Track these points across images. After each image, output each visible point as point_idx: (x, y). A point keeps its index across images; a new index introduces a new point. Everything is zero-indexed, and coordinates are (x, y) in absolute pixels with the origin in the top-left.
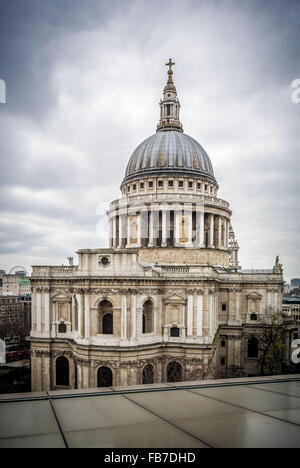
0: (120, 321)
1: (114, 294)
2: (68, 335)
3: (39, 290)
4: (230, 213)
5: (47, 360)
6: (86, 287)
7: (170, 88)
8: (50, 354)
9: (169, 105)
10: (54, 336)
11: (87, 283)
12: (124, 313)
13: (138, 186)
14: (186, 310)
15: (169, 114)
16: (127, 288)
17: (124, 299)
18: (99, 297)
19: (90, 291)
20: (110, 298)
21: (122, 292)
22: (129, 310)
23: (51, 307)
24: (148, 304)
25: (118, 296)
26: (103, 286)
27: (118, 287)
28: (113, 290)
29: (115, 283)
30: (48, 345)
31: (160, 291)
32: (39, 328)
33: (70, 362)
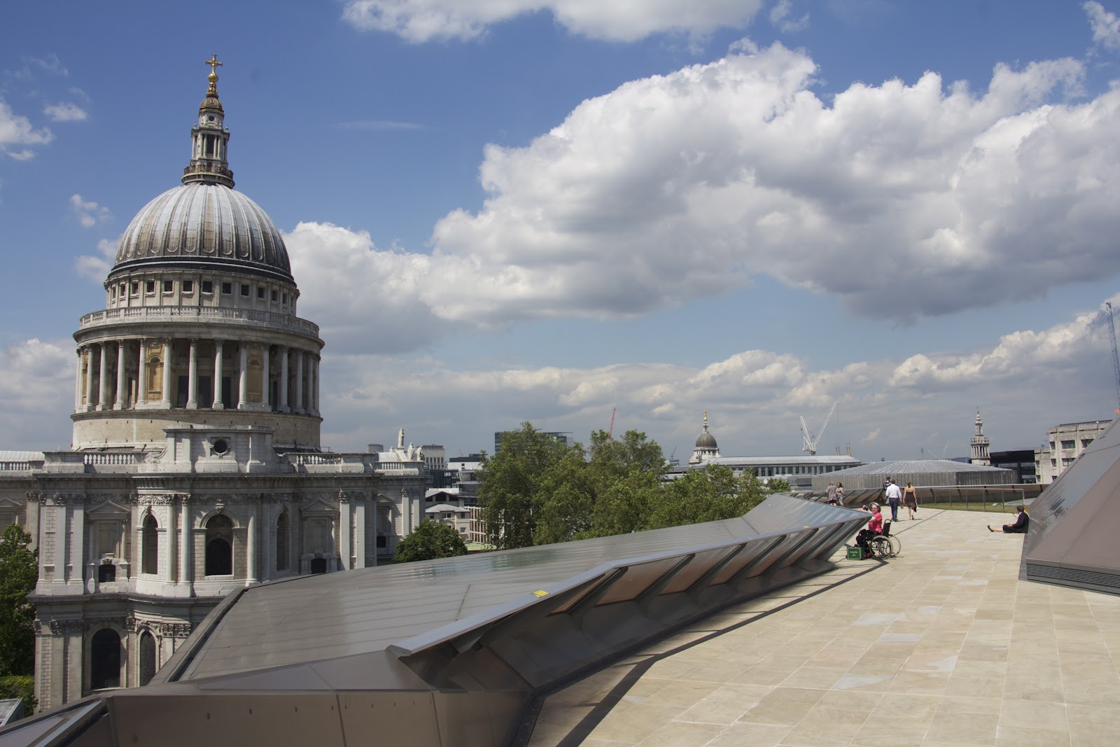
0: (246, 550)
1: (237, 503)
2: (120, 585)
5: (76, 642)
6: (185, 492)
7: (212, 107)
8: (84, 625)
9: (210, 137)
10: (91, 590)
11: (187, 485)
12: (254, 536)
13: (159, 287)
15: (210, 152)
17: (254, 511)
18: (211, 510)
19: (191, 500)
20: (230, 511)
21: (249, 500)
22: (260, 528)
23: (86, 532)
24: (282, 518)
25: (243, 506)
26: (218, 489)
27: (244, 491)
28: (234, 497)
29: (239, 485)
30: (79, 608)
31: (296, 497)
32: (59, 575)
33: (123, 639)
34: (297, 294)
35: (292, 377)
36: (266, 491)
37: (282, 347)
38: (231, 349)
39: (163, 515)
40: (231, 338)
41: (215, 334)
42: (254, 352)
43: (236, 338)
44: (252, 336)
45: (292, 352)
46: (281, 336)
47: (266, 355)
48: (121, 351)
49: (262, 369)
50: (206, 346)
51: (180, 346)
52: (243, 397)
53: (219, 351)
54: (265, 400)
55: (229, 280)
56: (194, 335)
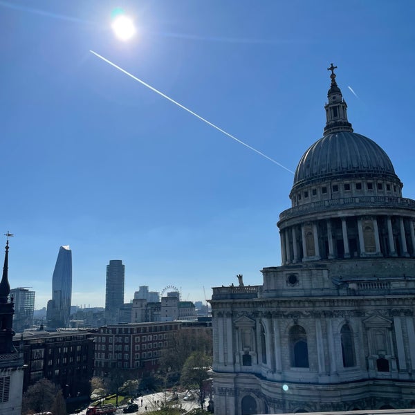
0: (317, 351)
1: (306, 316)
2: (254, 368)
3: (220, 315)
5: (231, 400)
6: (274, 309)
7: (334, 90)
8: (235, 392)
10: (238, 368)
11: (274, 305)
13: (310, 193)
14: (394, 335)
15: (336, 115)
16: (320, 309)
17: (319, 324)
18: (290, 322)
19: (278, 315)
20: (302, 322)
21: (316, 315)
22: (325, 336)
23: (234, 334)
24: (346, 328)
25: (311, 320)
26: (293, 308)
27: (311, 309)
28: (305, 313)
29: (307, 304)
31: (359, 313)
32: (221, 359)
33: (257, 402)
34: (401, 185)
36: (327, 309)
38: (352, 221)
40: (350, 215)
41: (340, 214)
42: (367, 222)
43: (353, 215)
44: (364, 212)
45: (395, 219)
46: (384, 209)
47: (375, 223)
48: (293, 231)
49: (373, 230)
50: (337, 222)
51: (321, 224)
52: (362, 249)
53: (344, 224)
54: (378, 250)
55: (348, 182)
56: (328, 215)
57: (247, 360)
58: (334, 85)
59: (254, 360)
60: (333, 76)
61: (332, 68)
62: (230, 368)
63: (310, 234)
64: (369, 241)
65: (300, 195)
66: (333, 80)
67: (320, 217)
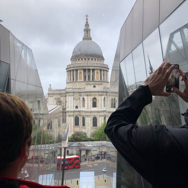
1: (97, 96)
2: (79, 109)
4: (109, 69)
5: (72, 118)
7: (87, 25)
8: (73, 116)
9: (87, 31)
10: (74, 110)
11: (89, 93)
12: (100, 101)
13: (80, 59)
15: (87, 34)
16: (101, 94)
17: (100, 97)
18: (93, 97)
19: (90, 95)
20: (96, 97)
21: (99, 95)
22: (101, 100)
23: (73, 101)
24: (104, 98)
26: (94, 93)
29: (97, 93)
30: (73, 113)
31: (107, 95)
32: (70, 107)
33: (79, 118)
34: (104, 60)
35: (104, 75)
36: (102, 94)
37: (102, 70)
38: (93, 70)
39: (86, 98)
40: (93, 68)
41: (91, 68)
42: (97, 71)
44: (97, 68)
45: (104, 70)
47: (99, 71)
48: (75, 71)
49: (99, 73)
50: (89, 70)
51: (85, 70)
52: (96, 79)
53: (91, 71)
54: (99, 79)
55: (92, 58)
56: (87, 68)
57: (77, 107)
58: (87, 22)
59: (79, 107)
60: (87, 19)
61: (87, 16)
62: (72, 110)
63: (81, 73)
64: (97, 76)
65: (76, 59)
66: (87, 20)
67: (85, 68)
